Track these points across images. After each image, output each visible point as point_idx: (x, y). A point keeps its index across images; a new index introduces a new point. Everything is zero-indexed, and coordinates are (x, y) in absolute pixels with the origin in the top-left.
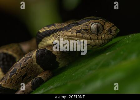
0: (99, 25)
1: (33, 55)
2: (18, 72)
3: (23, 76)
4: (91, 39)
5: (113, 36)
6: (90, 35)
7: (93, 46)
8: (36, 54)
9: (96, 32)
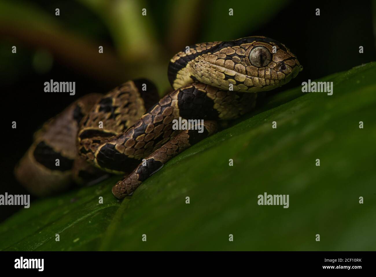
0: (264, 50)
1: (173, 101)
2: (148, 130)
3: (156, 139)
4: (246, 73)
5: (286, 75)
6: (246, 67)
7: (249, 87)
8: (178, 99)
9: (258, 63)
